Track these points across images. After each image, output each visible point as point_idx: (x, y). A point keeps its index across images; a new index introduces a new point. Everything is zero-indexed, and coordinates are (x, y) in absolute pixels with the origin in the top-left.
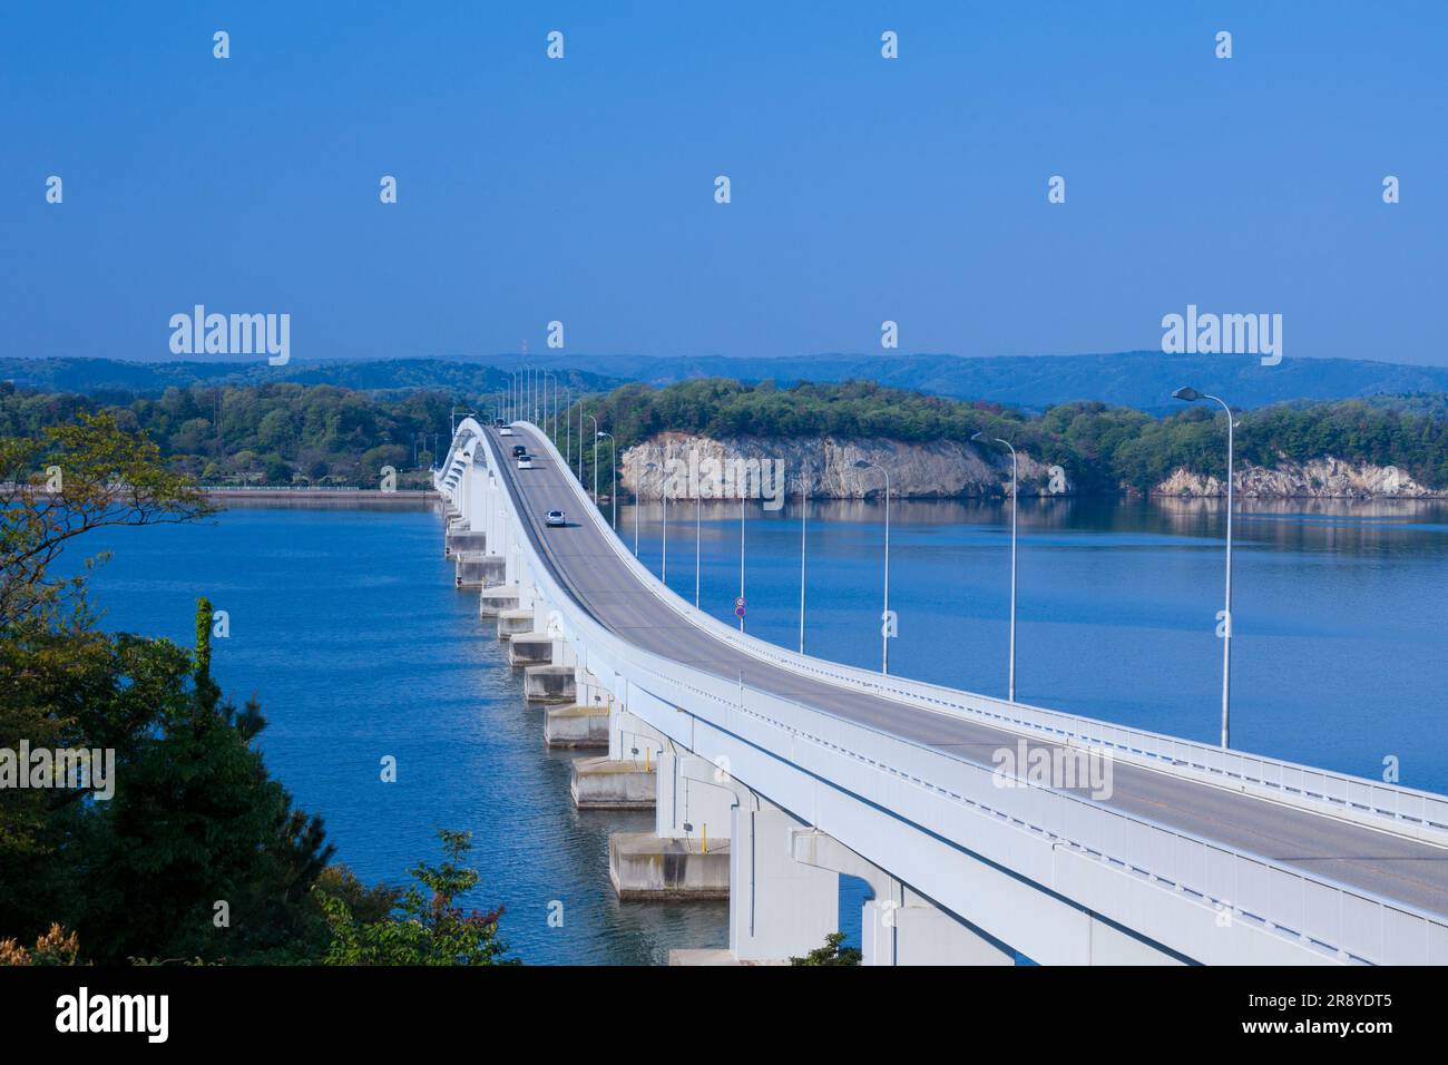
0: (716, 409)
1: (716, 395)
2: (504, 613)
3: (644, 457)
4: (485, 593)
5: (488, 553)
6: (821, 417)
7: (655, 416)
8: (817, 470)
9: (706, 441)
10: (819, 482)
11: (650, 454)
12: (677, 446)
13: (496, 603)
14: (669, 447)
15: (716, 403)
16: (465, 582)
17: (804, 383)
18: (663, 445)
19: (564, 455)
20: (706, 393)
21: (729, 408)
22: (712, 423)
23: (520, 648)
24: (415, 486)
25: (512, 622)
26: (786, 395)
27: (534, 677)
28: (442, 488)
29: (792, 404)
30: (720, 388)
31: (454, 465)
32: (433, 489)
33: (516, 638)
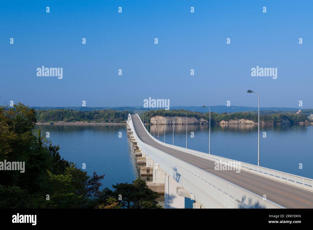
0: (163, 113)
1: (163, 111)
2: (132, 139)
3: (154, 119)
4: (130, 136)
5: (132, 131)
6: (176, 114)
7: (155, 114)
8: (176, 120)
9: (161, 117)
10: (176, 122)
11: (154, 118)
12: (158, 117)
13: (132, 137)
14: (157, 118)
15: (163, 112)
16: (128, 135)
17: (174, 109)
18: (156, 117)
19: (140, 118)
20: (162, 111)
21: (164, 113)
22: (162, 115)
23: (134, 143)
24: (124, 123)
25: (133, 140)
26: (172, 111)
27: (135, 147)
28: (127, 123)
29: (173, 112)
30: (163, 110)
31: (128, 120)
32: (126, 123)
33: (133, 142)
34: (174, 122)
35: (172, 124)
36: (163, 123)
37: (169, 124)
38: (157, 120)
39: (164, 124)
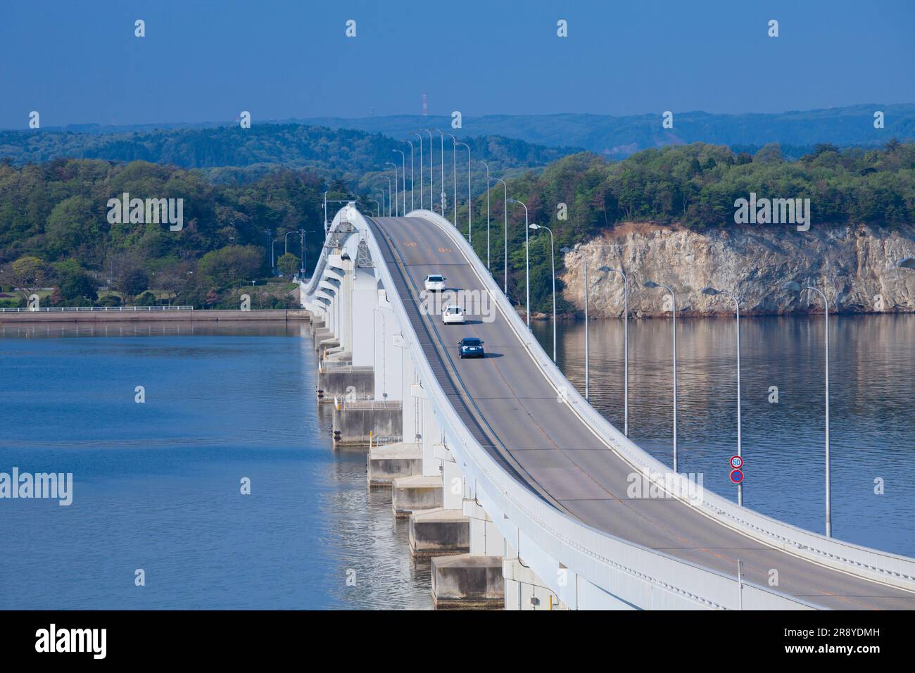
0: (697, 189)
1: (696, 168)
2: (402, 481)
3: (595, 257)
4: (375, 454)
5: (378, 397)
6: (850, 196)
7: (610, 200)
8: (844, 272)
9: (683, 234)
10: (847, 289)
11: (604, 254)
12: (642, 242)
13: (389, 466)
14: (630, 243)
15: (696, 180)
16: (345, 438)
17: (823, 149)
18: (622, 241)
19: (482, 257)
20: (684, 166)
21: (715, 186)
22: (692, 208)
23: (424, 530)
24: (274, 303)
25: (412, 493)
26: (799, 166)
27: (445, 572)
28: (311, 306)
29: (808, 179)
30: (703, 159)
31: (328, 273)
32: (298, 307)
33: (419, 516)
34: (826, 294)
35: (804, 314)
36: (703, 305)
37: (764, 316)
38: (634, 268)
39: (712, 316)
